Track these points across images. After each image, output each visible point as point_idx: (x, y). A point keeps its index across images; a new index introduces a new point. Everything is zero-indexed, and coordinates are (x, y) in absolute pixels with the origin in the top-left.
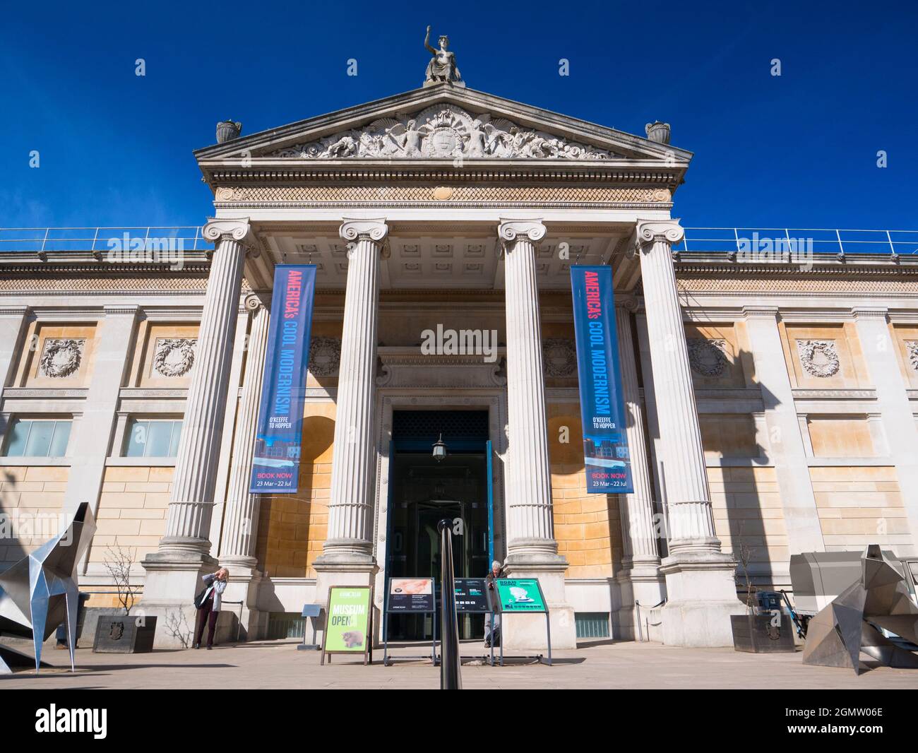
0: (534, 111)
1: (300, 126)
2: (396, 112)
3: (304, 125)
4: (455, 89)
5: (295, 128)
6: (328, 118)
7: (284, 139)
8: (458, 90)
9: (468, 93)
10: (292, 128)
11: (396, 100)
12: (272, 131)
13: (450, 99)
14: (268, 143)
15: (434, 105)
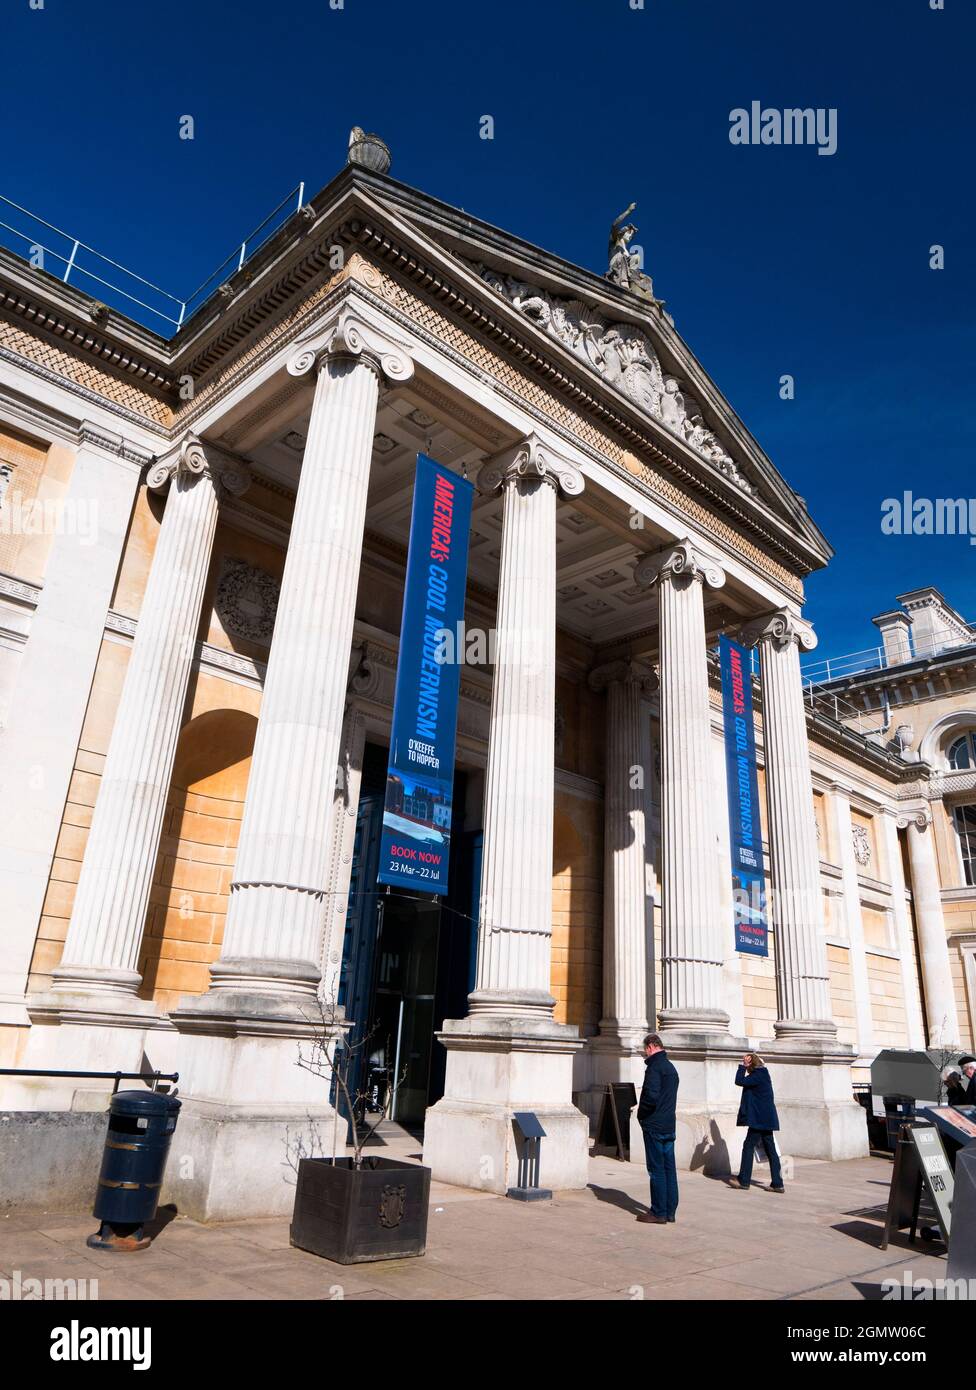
0: (728, 411)
1: (503, 240)
2: (598, 304)
3: (508, 242)
4: (662, 321)
5: (496, 237)
6: (536, 255)
7: (477, 243)
8: (666, 326)
9: (674, 337)
10: (492, 234)
11: (608, 289)
12: (468, 219)
13: (654, 331)
14: (455, 234)
15: (632, 324)
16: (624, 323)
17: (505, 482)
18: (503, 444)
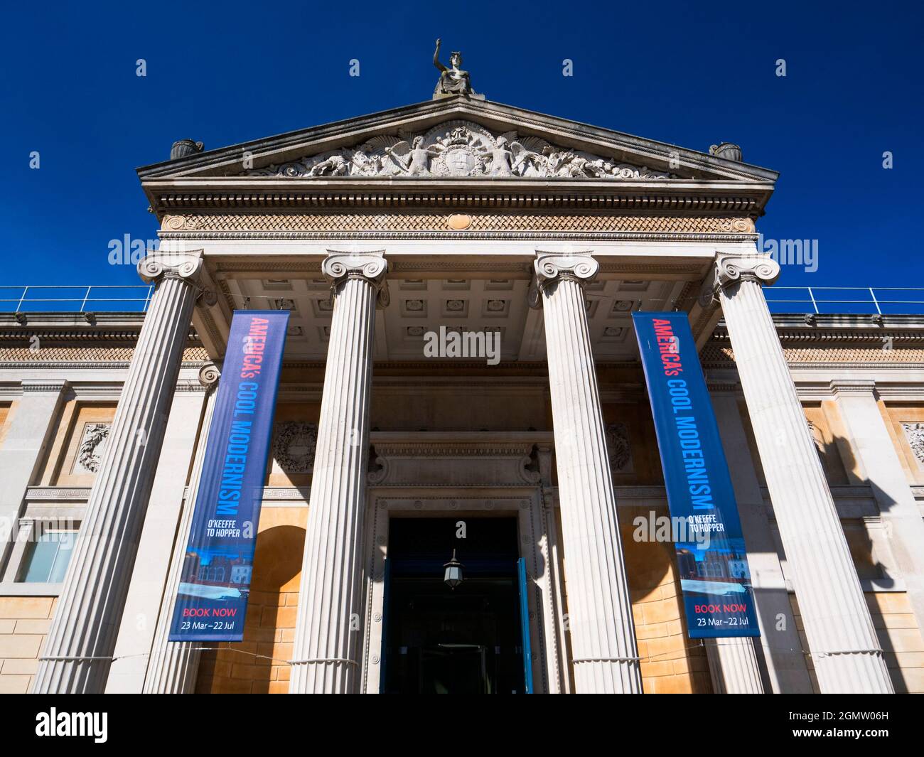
0: (572, 126)
1: (277, 141)
2: (398, 127)
3: (281, 140)
4: (472, 102)
5: (270, 143)
6: (313, 133)
7: (255, 156)
8: (476, 103)
9: (489, 106)
10: (265, 144)
11: (399, 113)
13: (466, 113)
14: (234, 161)
15: (446, 121)
16: (437, 125)
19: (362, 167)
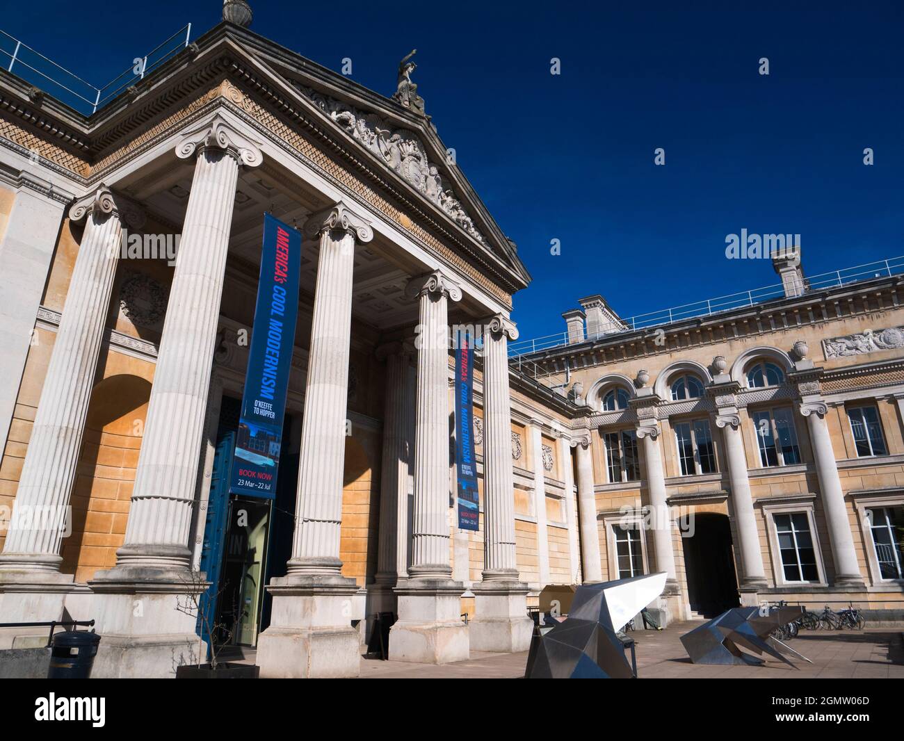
1: (326, 74)
2: (388, 116)
3: (329, 75)
4: (430, 129)
5: (322, 72)
6: (348, 84)
7: (308, 76)
8: (431, 132)
9: (437, 140)
10: (319, 70)
11: (395, 108)
12: (303, 60)
13: (423, 134)
14: (294, 69)
15: (408, 129)
16: (404, 128)
17: (322, 232)
18: (321, 207)
19: (360, 131)
